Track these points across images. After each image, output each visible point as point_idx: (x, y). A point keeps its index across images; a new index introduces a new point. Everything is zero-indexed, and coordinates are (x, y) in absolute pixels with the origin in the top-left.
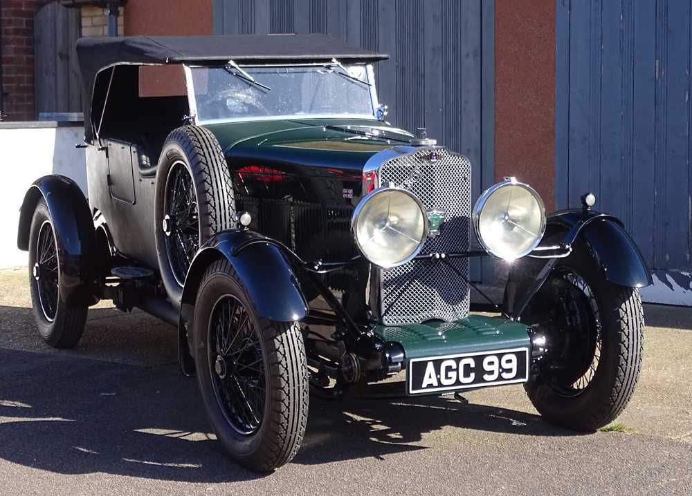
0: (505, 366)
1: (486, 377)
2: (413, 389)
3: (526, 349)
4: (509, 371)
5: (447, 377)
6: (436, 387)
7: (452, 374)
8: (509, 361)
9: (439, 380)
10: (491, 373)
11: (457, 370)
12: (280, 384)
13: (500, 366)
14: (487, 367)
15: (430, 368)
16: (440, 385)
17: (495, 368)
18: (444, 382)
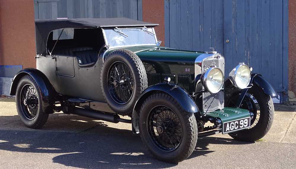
0: (245, 123)
1: (241, 127)
2: (224, 132)
3: (250, 117)
4: (246, 124)
5: (232, 128)
6: (229, 131)
7: (233, 127)
8: (246, 121)
9: (230, 128)
10: (242, 125)
11: (234, 125)
12: (191, 133)
13: (244, 123)
14: (241, 124)
15: (228, 125)
16: (230, 130)
17: (242, 124)
18: (231, 129)
